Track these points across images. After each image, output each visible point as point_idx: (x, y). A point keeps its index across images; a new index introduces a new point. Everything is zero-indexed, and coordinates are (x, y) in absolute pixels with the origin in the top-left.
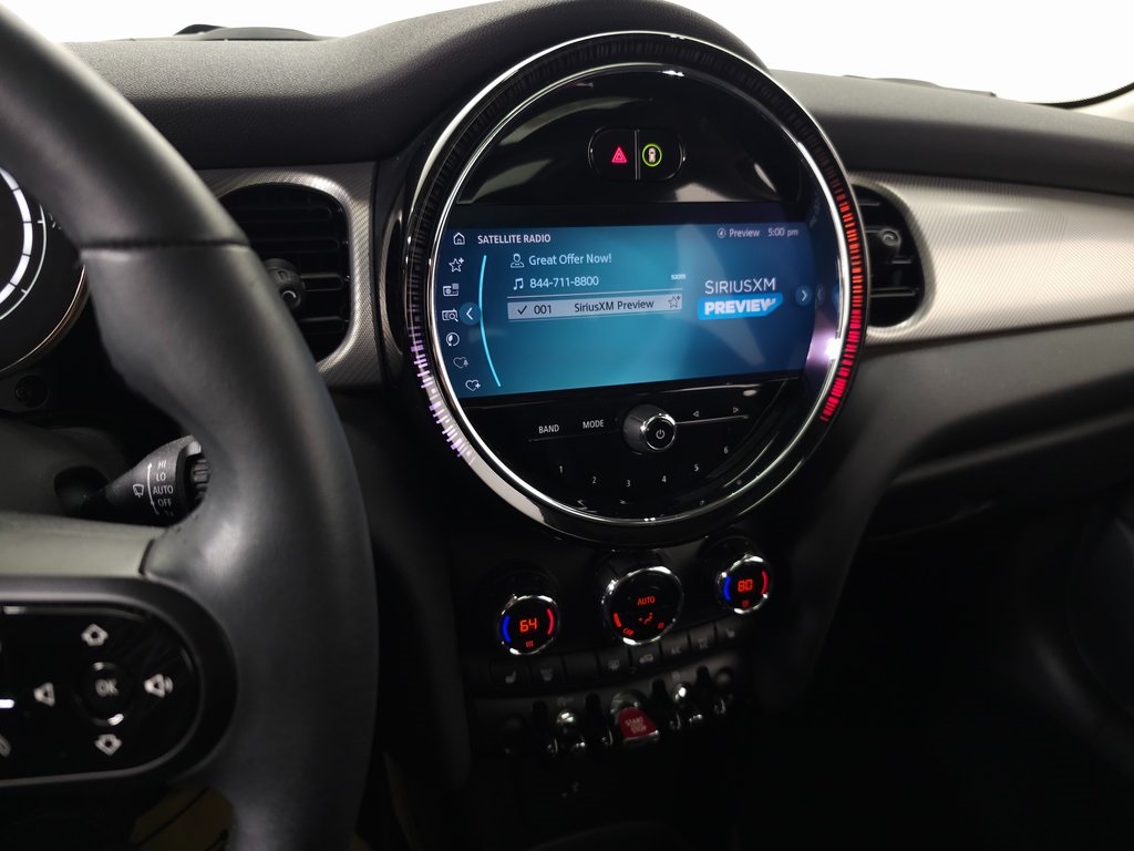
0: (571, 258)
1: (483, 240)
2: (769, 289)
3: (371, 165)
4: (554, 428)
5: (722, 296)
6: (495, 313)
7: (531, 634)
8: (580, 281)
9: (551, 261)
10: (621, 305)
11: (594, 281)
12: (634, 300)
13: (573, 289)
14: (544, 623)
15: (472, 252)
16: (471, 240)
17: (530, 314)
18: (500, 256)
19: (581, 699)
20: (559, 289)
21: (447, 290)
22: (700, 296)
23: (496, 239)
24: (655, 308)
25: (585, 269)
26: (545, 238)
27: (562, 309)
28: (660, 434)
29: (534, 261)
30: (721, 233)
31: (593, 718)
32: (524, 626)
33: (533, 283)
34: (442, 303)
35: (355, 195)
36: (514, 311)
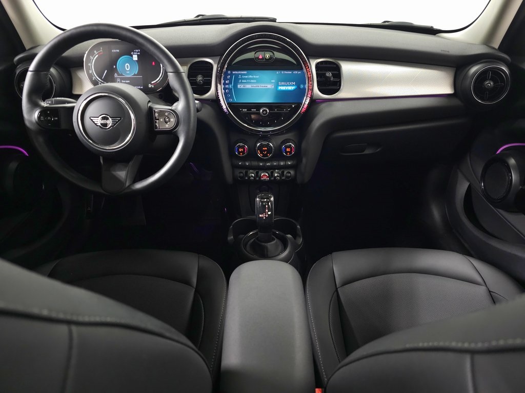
0: (250, 76)
1: (234, 72)
2: (293, 85)
3: (219, 57)
4: (246, 110)
5: (283, 86)
6: (235, 86)
7: (241, 152)
8: (252, 81)
9: (247, 77)
10: (261, 86)
11: (255, 81)
12: (263, 85)
13: (251, 82)
14: (244, 150)
15: (231, 75)
16: (231, 73)
17: (242, 87)
18: (237, 76)
19: (255, 172)
20: (248, 82)
21: (227, 82)
22: (278, 85)
23: (236, 72)
24: (268, 87)
25: (253, 79)
26: (245, 72)
27: (248, 86)
28: (265, 112)
29: (243, 77)
30: (283, 72)
31: (257, 175)
32: (240, 150)
33: (243, 81)
34: (225, 84)
35: (215, 63)
36: (239, 86)
